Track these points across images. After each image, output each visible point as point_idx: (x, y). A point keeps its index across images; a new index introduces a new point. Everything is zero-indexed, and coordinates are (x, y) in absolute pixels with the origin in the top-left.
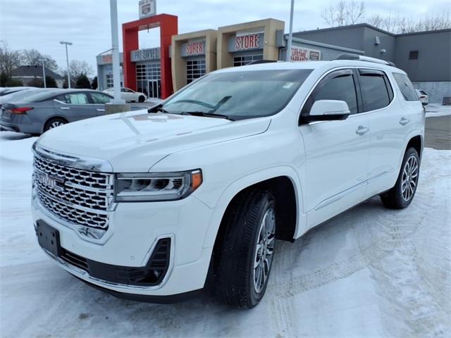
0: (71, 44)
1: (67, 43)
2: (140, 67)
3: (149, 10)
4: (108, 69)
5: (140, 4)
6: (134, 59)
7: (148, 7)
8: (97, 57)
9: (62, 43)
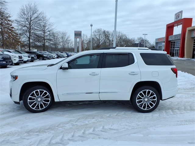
0: (147, 35)
1: (145, 34)
2: (172, 43)
3: (179, 17)
4: (159, 44)
5: (175, 15)
6: (170, 39)
7: (178, 16)
8: (156, 39)
9: (143, 35)
